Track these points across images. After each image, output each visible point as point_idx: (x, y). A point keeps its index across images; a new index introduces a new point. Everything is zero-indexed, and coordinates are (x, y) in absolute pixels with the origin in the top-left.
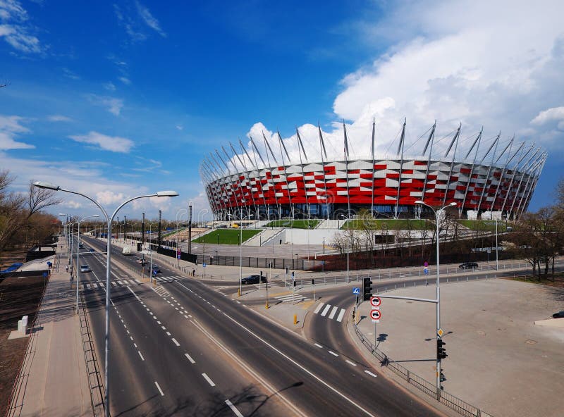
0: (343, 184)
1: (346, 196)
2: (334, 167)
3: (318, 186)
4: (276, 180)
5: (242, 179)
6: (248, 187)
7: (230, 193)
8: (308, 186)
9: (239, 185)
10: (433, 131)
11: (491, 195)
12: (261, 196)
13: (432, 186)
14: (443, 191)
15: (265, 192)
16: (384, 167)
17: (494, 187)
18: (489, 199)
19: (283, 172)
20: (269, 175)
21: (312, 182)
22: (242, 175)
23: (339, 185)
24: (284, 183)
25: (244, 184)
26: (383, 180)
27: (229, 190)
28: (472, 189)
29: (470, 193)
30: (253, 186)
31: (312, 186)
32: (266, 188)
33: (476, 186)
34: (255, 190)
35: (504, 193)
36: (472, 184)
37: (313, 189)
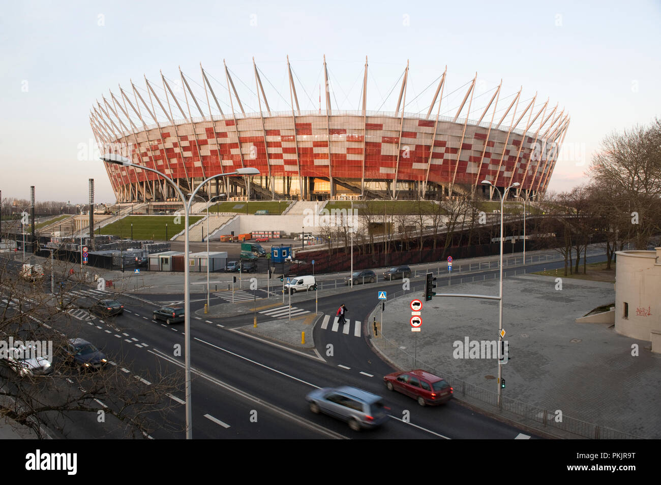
0: (324, 150)
1: (327, 166)
2: (310, 125)
3: (286, 150)
4: (221, 140)
5: (165, 136)
6: (177, 150)
7: (146, 159)
8: (272, 150)
9: (161, 147)
10: (443, 81)
11: (509, 168)
12: (198, 164)
13: (440, 156)
14: (454, 162)
15: (204, 158)
16: (378, 127)
17: (512, 159)
18: (506, 174)
19: (233, 128)
20: (210, 132)
21: (278, 145)
22: (165, 131)
23: (317, 150)
24: (234, 146)
25: (169, 144)
26: (377, 145)
27: (145, 154)
28: (487, 161)
29: (485, 166)
30: (185, 149)
31: (278, 150)
32: (205, 151)
33: (493, 157)
34: (188, 154)
35: (523, 167)
36: (488, 155)
37: (278, 156)
